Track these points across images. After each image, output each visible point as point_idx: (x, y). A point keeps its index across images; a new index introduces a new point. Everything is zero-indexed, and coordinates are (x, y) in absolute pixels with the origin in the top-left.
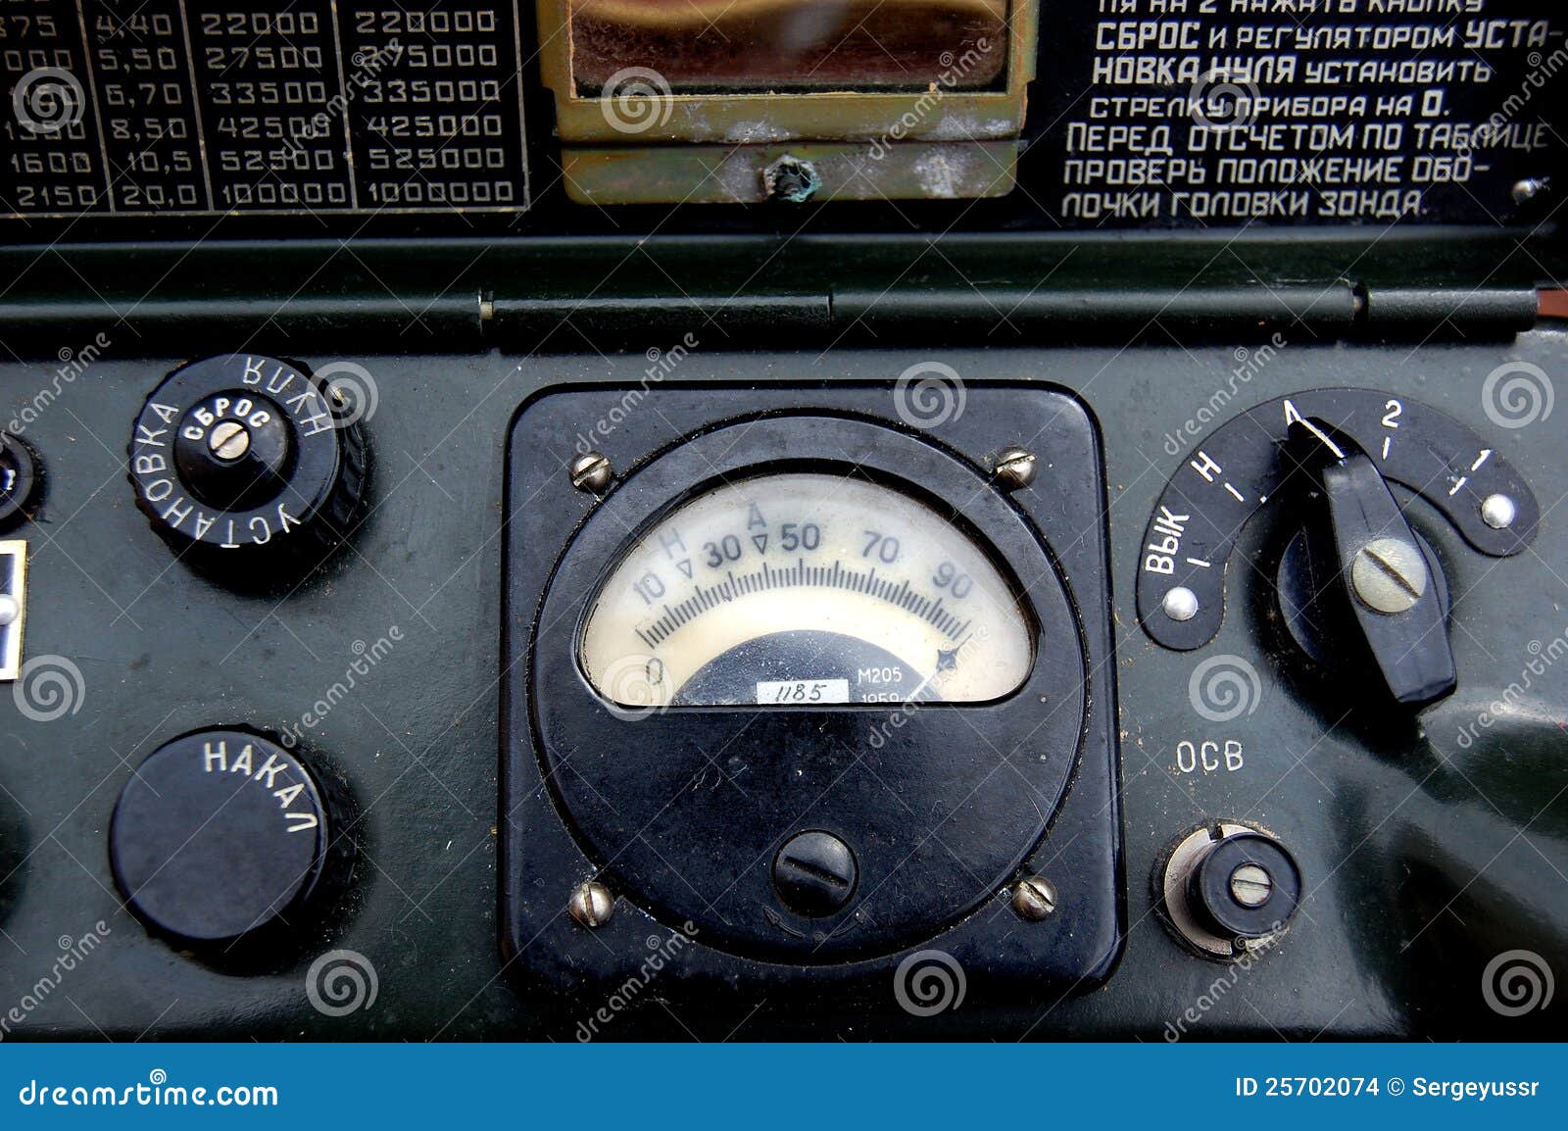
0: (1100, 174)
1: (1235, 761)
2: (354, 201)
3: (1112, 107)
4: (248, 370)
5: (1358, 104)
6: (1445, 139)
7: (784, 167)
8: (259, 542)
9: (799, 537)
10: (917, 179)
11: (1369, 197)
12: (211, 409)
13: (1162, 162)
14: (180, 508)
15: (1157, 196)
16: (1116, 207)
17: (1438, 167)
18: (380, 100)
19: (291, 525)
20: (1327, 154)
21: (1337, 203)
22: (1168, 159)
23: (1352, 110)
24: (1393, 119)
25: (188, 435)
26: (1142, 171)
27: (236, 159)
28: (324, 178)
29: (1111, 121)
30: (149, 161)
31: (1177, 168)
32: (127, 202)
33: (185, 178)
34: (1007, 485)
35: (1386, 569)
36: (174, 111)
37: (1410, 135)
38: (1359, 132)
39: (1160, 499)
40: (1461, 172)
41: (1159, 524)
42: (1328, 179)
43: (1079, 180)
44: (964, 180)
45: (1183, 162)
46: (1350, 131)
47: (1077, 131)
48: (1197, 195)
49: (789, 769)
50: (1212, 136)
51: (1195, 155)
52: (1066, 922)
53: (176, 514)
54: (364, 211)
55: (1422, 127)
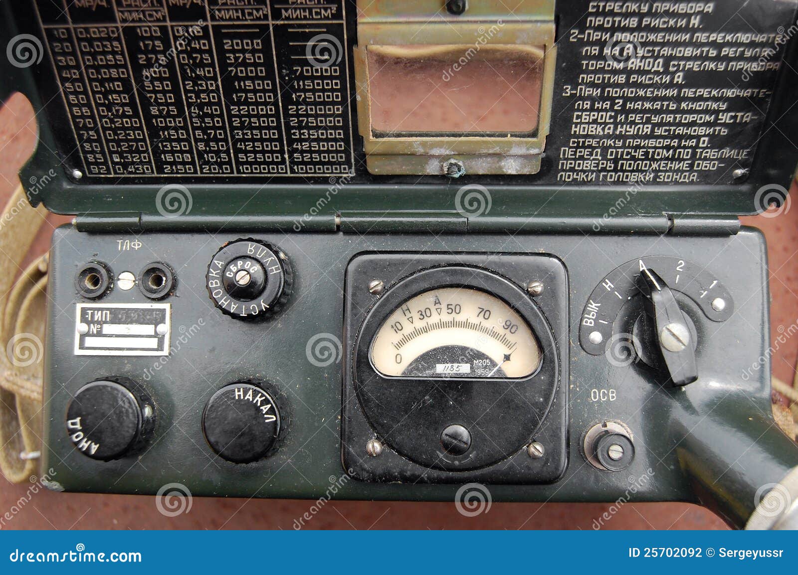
0: (573, 166)
1: (613, 397)
2: (289, 171)
3: (579, 142)
4: (249, 248)
5: (675, 142)
6: (708, 155)
7: (451, 164)
8: (254, 314)
9: (453, 309)
10: (500, 168)
11: (677, 175)
12: (236, 265)
13: (597, 162)
14: (226, 301)
15: (595, 173)
16: (579, 177)
17: (704, 165)
18: (298, 137)
19: (266, 308)
20: (661, 159)
21: (664, 177)
22: (599, 161)
23: (672, 144)
24: (688, 147)
25: (227, 275)
26: (588, 165)
27: (244, 157)
28: (277, 164)
29: (578, 147)
30: (212, 157)
31: (603, 164)
32: (204, 171)
33: (225, 163)
34: (532, 295)
35: (674, 335)
36: (221, 140)
37: (694, 154)
38: (675, 151)
39: (590, 297)
40: (713, 167)
41: (589, 307)
42: (661, 169)
43: (564, 168)
44: (520, 168)
45: (605, 162)
46: (671, 152)
47: (565, 151)
48: (610, 174)
49: (447, 401)
50: (617, 153)
51: (610, 160)
52: (547, 460)
53: (224, 302)
54: (292, 175)
55: (699, 151)
